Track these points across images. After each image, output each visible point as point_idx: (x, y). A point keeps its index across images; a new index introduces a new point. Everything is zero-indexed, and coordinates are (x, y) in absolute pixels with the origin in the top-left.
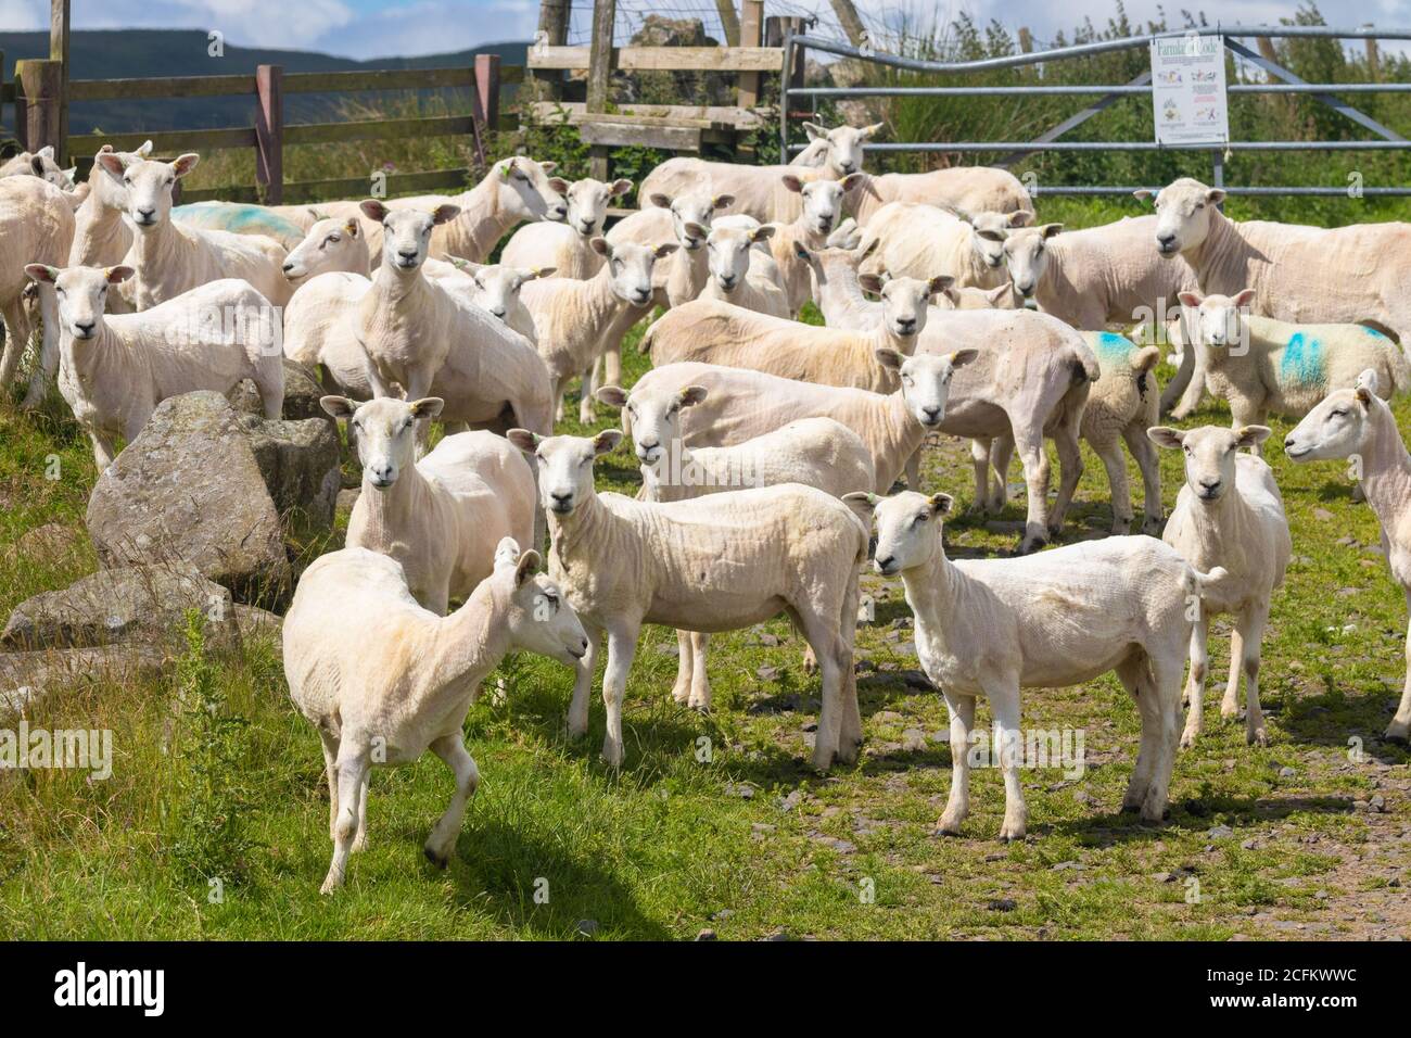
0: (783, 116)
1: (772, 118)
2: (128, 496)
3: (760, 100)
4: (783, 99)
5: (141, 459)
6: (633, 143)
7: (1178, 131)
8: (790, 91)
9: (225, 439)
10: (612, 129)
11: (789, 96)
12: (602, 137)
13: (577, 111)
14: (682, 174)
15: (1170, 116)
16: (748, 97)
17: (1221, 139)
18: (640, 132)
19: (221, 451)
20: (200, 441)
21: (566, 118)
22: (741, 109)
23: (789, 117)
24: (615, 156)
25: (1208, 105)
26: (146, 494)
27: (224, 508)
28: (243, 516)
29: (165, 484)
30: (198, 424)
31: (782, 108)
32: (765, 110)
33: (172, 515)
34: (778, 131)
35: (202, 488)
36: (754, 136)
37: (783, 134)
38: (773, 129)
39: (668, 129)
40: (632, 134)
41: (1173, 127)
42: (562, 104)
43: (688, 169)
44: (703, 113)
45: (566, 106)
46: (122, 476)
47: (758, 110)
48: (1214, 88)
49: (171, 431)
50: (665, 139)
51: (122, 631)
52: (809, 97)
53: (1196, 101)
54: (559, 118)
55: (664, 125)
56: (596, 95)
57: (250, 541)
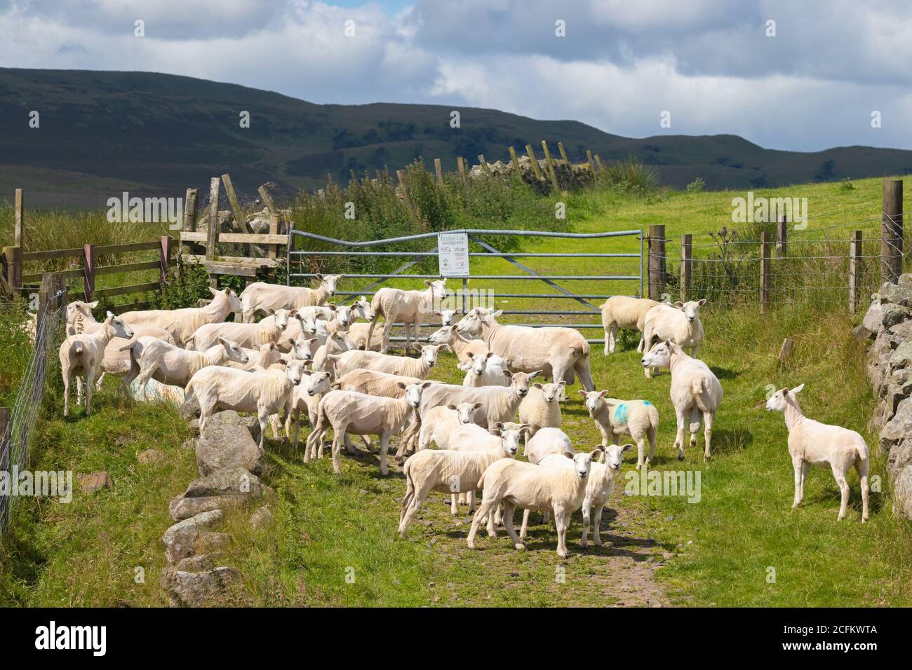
0: (288, 263)
1: (284, 263)
2: (210, 445)
3: (277, 256)
4: (288, 256)
5: (212, 433)
6: (228, 273)
7: (449, 271)
8: (291, 253)
9: (240, 426)
10: (219, 267)
11: (291, 255)
12: (215, 270)
13: (203, 259)
14: (259, 289)
15: (446, 265)
16: (272, 254)
17: (466, 274)
18: (231, 269)
19: (239, 430)
20: (231, 427)
21: (198, 262)
22: (270, 259)
23: (290, 263)
24: (221, 278)
25: (462, 261)
26: (215, 444)
27: (242, 449)
28: (249, 452)
29: (222, 441)
30: (230, 421)
31: (287, 259)
32: (280, 260)
33: (226, 452)
34: (286, 268)
35: (235, 443)
36: (275, 271)
37: (288, 270)
38: (284, 268)
39: (243, 268)
40: (227, 269)
41: (447, 269)
42: (197, 256)
43: (261, 287)
44: (254, 260)
45: (198, 257)
46: (207, 439)
47: (277, 260)
48: (464, 254)
49: (221, 424)
50: (242, 272)
51: (225, 490)
52: (298, 255)
53: (456, 259)
54: (196, 261)
55: (241, 266)
56: (210, 252)
57: (253, 460)
